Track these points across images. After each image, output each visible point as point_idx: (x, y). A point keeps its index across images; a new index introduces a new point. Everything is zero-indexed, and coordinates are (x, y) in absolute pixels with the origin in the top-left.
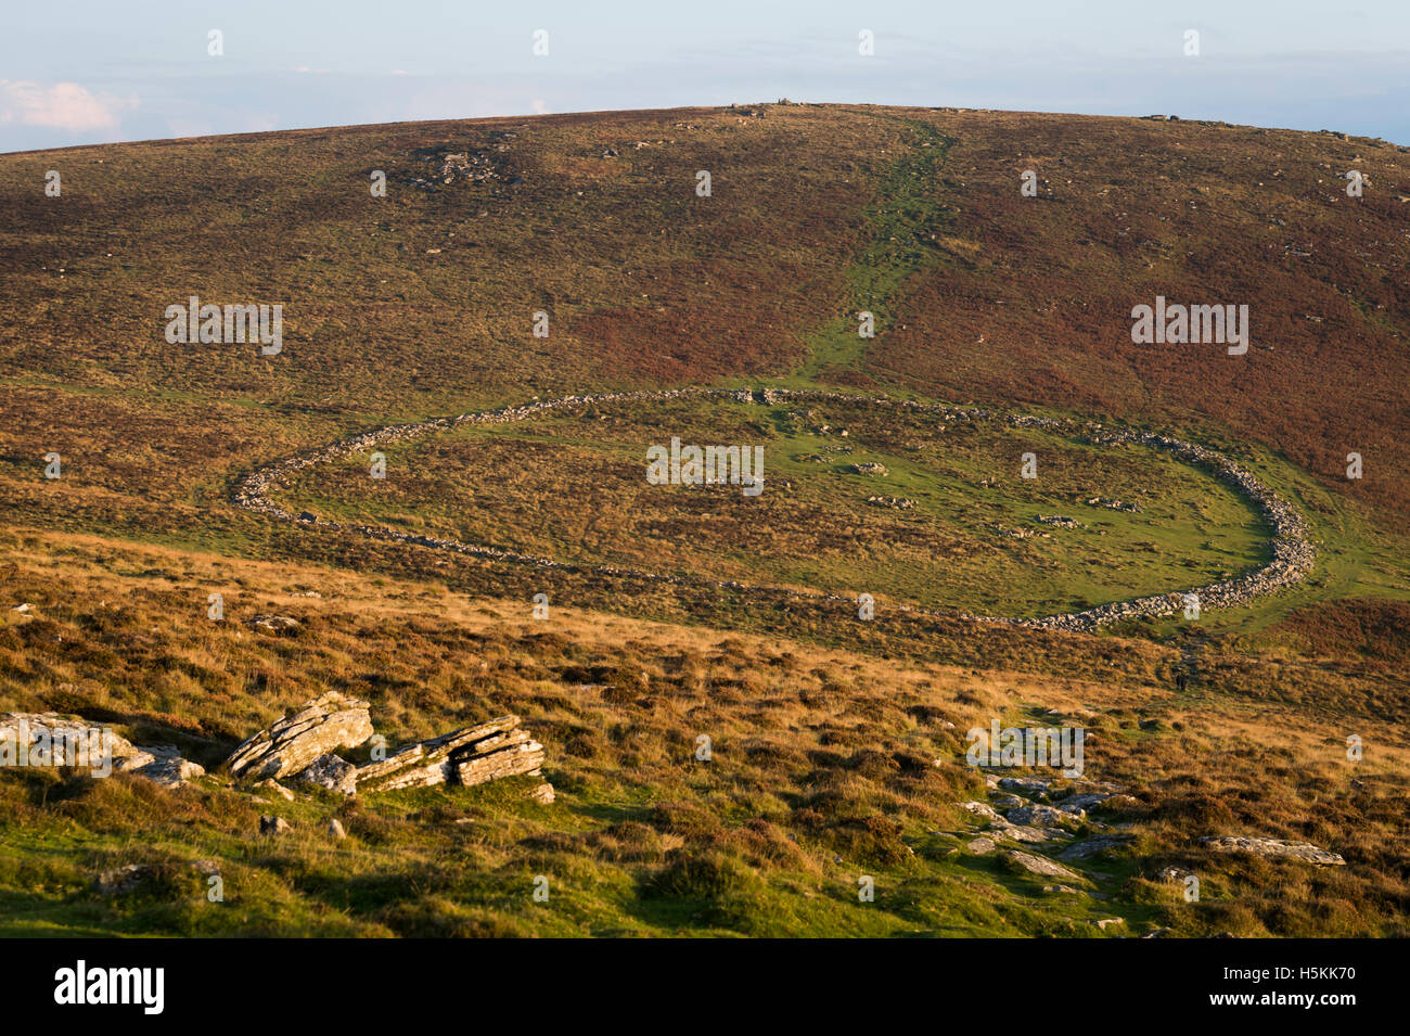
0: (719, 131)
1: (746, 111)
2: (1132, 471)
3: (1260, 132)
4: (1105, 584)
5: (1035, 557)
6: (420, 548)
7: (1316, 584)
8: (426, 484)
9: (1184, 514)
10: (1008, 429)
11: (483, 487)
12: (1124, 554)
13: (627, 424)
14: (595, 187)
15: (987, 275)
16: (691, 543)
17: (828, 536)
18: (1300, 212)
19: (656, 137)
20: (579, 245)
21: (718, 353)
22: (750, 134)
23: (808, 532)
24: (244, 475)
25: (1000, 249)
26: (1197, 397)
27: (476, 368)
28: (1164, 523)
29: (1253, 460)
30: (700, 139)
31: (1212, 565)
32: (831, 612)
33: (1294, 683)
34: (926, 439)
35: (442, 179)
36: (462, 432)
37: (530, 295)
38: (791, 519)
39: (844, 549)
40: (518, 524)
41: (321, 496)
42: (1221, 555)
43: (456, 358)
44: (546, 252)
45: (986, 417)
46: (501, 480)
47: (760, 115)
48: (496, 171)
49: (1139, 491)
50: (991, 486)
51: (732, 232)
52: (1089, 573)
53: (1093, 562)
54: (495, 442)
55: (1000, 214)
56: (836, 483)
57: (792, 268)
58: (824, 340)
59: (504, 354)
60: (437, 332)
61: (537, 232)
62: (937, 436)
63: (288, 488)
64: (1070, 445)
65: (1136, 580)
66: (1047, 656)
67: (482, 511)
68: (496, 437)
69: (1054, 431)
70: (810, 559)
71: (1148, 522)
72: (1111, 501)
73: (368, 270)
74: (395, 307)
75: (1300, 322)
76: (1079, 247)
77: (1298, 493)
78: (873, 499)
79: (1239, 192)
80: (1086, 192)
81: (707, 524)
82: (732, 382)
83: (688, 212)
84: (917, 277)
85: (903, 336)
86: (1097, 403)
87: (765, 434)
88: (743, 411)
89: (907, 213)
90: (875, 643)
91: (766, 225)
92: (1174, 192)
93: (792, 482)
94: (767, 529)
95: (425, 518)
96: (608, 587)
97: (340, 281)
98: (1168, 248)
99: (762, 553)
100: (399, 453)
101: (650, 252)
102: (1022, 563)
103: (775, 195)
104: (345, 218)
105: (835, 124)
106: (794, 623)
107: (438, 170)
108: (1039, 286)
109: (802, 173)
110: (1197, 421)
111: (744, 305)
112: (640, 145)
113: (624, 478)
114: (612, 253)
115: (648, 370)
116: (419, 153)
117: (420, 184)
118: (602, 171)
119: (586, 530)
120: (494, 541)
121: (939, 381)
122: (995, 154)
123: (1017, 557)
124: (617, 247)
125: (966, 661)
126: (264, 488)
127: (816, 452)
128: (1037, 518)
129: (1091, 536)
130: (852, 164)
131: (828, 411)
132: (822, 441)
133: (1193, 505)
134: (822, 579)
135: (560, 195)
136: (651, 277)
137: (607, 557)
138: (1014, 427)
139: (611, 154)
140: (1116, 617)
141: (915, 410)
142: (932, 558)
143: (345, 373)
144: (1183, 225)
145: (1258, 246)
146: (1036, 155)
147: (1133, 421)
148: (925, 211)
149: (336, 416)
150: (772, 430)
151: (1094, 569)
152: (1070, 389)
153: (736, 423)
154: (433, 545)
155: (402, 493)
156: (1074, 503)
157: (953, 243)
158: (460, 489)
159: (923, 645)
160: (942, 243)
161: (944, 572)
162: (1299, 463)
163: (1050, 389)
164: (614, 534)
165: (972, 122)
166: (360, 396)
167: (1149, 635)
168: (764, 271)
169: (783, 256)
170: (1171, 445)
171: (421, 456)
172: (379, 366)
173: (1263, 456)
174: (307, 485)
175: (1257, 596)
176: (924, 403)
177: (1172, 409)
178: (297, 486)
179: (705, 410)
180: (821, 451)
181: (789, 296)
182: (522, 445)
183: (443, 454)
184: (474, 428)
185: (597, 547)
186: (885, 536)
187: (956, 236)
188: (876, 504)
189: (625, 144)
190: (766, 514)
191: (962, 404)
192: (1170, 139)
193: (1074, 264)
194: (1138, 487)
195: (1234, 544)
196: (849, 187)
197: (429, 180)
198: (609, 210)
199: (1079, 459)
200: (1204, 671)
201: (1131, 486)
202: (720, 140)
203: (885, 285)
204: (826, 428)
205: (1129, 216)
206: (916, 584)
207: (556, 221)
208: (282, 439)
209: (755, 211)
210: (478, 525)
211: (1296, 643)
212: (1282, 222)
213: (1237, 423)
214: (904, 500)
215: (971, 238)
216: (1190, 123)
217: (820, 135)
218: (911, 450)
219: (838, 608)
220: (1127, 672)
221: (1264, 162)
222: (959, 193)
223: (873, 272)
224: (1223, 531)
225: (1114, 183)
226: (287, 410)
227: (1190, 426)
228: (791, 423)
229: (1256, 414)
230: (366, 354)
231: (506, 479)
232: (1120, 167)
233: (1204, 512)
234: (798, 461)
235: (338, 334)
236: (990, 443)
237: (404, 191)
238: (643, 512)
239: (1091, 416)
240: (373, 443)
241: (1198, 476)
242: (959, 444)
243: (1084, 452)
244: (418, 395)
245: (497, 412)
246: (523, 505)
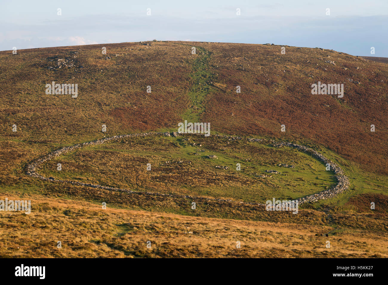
0: (140, 50)
1: (145, 44)
2: (288, 155)
3: (299, 48)
4: (294, 192)
5: (271, 184)
6: (91, 188)
7: (353, 189)
8: (83, 166)
9: (307, 168)
10: (248, 143)
11: (100, 167)
12: (295, 182)
13: (135, 144)
14: (106, 69)
15: (230, 94)
16: (170, 183)
17: (209, 179)
18: (317, 73)
19: (121, 52)
20: (105, 87)
21: (155, 121)
22: (149, 51)
23: (202, 178)
24: (26, 165)
25: (232, 86)
26: (300, 131)
27: (84, 127)
28: (302, 171)
29: (321, 150)
30: (134, 53)
31: (322, 184)
32: (222, 205)
33: (362, 222)
34: (225, 146)
35: (58, 67)
36: (86, 148)
37: (94, 104)
38: (196, 174)
39: (215, 184)
40: (115, 179)
41: (52, 171)
42: (323, 181)
43: (77, 124)
44: (95, 90)
45: (241, 139)
46: (105, 164)
47: (150, 45)
48: (74, 64)
49: (292, 161)
50: (249, 161)
51: (151, 82)
52: (288, 188)
53: (288, 185)
54: (98, 152)
55: (230, 75)
56: (204, 162)
57: (171, 93)
58: (186, 116)
59: (91, 123)
60: (69, 116)
61: (91, 83)
62: (228, 146)
63: (42, 169)
64: (268, 147)
65: (303, 190)
66: (289, 216)
67: (103, 175)
68: (97, 150)
69: (261, 143)
70: (207, 187)
71: (298, 171)
72: (285, 165)
73: (42, 96)
74: (54, 108)
75: (323, 107)
76: (255, 85)
77: (337, 160)
78: (217, 166)
79: (298, 67)
80: (254, 68)
81: (172, 177)
82: (163, 130)
83: (136, 76)
84: (209, 95)
85: (209, 114)
86: (272, 134)
87: (177, 146)
88: (168, 139)
89: (203, 75)
90: (238, 214)
91: (161, 80)
92: (280, 68)
93: (191, 162)
94: (190, 178)
95: (86, 177)
96: (153, 199)
97: (34, 100)
98: (281, 85)
99: (192, 186)
100: (70, 156)
101: (127, 89)
102: (268, 186)
103: (161, 71)
104: (30, 80)
105: (174, 48)
106: (212, 209)
107: (56, 64)
108: (246, 97)
109: (168, 63)
110: (302, 139)
111: (160, 105)
112: (117, 55)
113: (141, 162)
114: (116, 89)
115: (136, 127)
116: (49, 59)
117: (51, 69)
118: (107, 64)
119: (136, 180)
120: (110, 185)
121: (224, 128)
122: (225, 57)
123: (266, 184)
124: (117, 88)
125: (266, 219)
126: (34, 169)
127: (194, 152)
128: (266, 171)
129: (283, 176)
130: (183, 60)
131: (194, 138)
132: (194, 148)
133: (308, 165)
134: (212, 193)
135: (96, 72)
136: (130, 97)
137: (146, 189)
138: (249, 142)
139: (109, 58)
140: (302, 202)
141: (219, 137)
142: (242, 185)
143: (44, 130)
144: (284, 78)
145: (307, 84)
146: (237, 57)
147: (283, 139)
148: (208, 75)
149: (46, 144)
150: (178, 145)
151: (289, 187)
152: (263, 129)
153: (167, 143)
154: (95, 187)
155: (77, 170)
156: (274, 166)
157: (218, 85)
158: (93, 168)
159: (252, 214)
160: (215, 85)
161: (247, 190)
162: (334, 151)
163: (257, 129)
164: (145, 181)
165: (215, 46)
166: (51, 137)
167: (313, 208)
168: (163, 94)
169: (168, 90)
170: (297, 146)
171: (77, 157)
172: (54, 127)
173: (323, 149)
174: (47, 168)
175: (338, 194)
176: (221, 135)
177: (294, 135)
178: (44, 168)
179: (157, 139)
180: (196, 151)
181: (172, 102)
182: (106, 152)
183: (84, 156)
184: (89, 147)
185: (141, 185)
186: (226, 179)
187: (218, 82)
188: (218, 168)
189: (112, 55)
190: (188, 173)
191: (232, 135)
192: (274, 51)
193: (255, 90)
194: (291, 160)
195: (324, 177)
196: (183, 67)
197: (54, 67)
198: (112, 76)
199: (272, 151)
200: (336, 219)
201: (289, 160)
202: (141, 53)
203: (200, 98)
204: (194, 144)
205: (268, 75)
206: (240, 194)
207: (96, 80)
208: (33, 152)
209: (157, 75)
210: (103, 179)
211: (354, 208)
212: (312, 76)
213: (313, 139)
214: (226, 167)
215: (223, 83)
216: (278, 46)
217: (170, 51)
218: (222, 150)
219: (223, 203)
220: (314, 220)
221: (304, 58)
222: (217, 69)
223: (196, 94)
224: (319, 173)
225: (262, 65)
226: (30, 143)
227: (300, 140)
228: (184, 143)
229: (318, 136)
230: (49, 124)
231: (106, 164)
232: (262, 60)
233: (312, 167)
234: (190, 155)
235: (38, 118)
236: (244, 147)
237: (47, 71)
238: (151, 173)
239: (271, 138)
240: (61, 153)
241: (306, 156)
242: (235, 148)
243: (272, 149)
244: (69, 137)
245: (95, 141)
246: (114, 172)
